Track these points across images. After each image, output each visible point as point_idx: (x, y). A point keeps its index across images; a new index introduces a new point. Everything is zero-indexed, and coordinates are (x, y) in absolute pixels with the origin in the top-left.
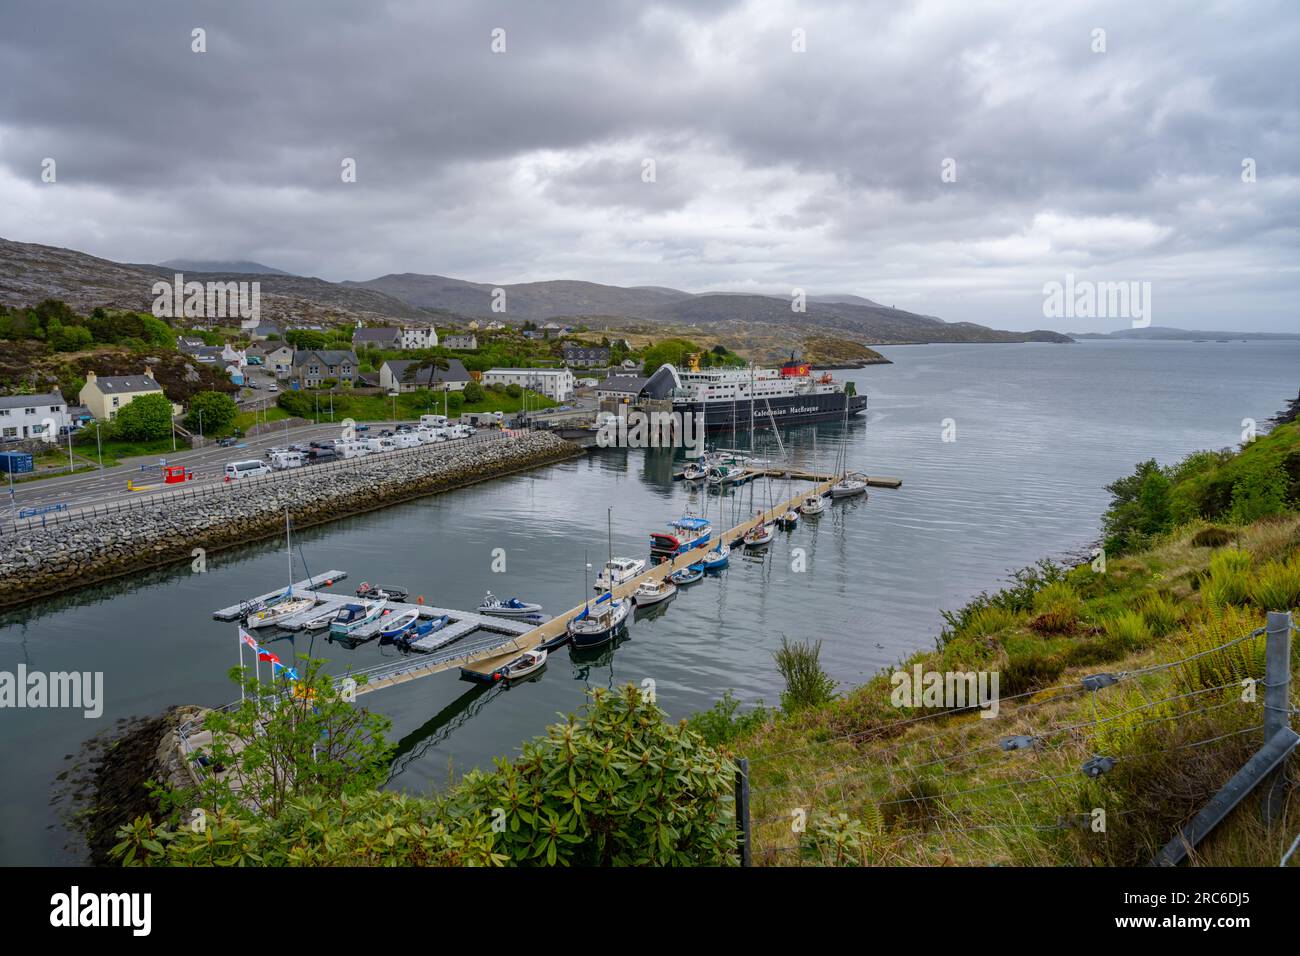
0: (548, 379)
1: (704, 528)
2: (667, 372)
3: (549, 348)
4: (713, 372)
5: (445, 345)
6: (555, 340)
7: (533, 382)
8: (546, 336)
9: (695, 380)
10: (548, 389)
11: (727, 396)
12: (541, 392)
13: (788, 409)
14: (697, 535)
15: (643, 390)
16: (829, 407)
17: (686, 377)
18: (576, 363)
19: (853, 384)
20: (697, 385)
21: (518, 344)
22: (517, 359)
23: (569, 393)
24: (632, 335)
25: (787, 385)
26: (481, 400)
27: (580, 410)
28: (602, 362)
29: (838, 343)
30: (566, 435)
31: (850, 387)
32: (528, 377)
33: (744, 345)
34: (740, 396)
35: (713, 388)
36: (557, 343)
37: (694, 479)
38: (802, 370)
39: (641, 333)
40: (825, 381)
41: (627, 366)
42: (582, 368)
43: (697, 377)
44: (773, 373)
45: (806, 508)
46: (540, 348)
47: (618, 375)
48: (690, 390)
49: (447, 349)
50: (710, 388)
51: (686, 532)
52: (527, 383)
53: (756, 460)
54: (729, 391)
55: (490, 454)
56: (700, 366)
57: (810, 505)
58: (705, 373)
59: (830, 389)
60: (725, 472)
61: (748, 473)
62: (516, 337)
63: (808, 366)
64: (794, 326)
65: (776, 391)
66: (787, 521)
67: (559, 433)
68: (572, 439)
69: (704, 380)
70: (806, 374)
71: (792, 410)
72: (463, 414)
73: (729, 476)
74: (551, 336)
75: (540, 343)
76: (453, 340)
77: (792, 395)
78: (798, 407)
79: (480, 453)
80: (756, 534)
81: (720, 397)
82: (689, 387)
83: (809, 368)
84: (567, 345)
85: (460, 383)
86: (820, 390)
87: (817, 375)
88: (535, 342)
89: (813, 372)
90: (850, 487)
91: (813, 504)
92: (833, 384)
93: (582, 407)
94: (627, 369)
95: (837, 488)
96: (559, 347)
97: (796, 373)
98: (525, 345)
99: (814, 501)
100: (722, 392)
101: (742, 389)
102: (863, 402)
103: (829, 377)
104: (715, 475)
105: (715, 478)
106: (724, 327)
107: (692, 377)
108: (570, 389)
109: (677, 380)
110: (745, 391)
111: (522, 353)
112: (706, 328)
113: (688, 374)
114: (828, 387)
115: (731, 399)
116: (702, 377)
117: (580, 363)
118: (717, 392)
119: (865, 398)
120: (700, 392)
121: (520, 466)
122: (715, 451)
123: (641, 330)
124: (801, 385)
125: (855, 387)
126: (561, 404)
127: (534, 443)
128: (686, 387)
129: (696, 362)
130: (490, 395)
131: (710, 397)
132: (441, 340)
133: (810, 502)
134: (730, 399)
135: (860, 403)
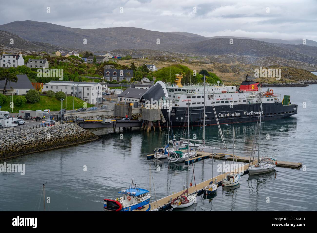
0: (86, 89)
1: (144, 195)
2: (159, 86)
3: (96, 69)
4: (190, 88)
5: (28, 65)
6: (100, 64)
7: (75, 91)
8: (95, 61)
9: (178, 92)
10: (86, 95)
11: (199, 103)
12: (80, 98)
13: (242, 113)
14: (139, 200)
15: (142, 98)
16: (271, 112)
17: (172, 90)
18: (111, 79)
19: (289, 96)
20: (179, 95)
21: (76, 66)
22: (73, 75)
23: (100, 98)
24: (159, 62)
25: (241, 97)
26: (37, 101)
27: (105, 110)
28: (128, 79)
29: (292, 70)
30: (87, 126)
31: (287, 99)
32: (73, 87)
33: (230, 70)
34: (208, 103)
35: (190, 97)
36: (101, 66)
37: (160, 159)
38: (253, 87)
39: (165, 61)
40: (268, 95)
41: (144, 82)
42: (114, 82)
43: (179, 90)
44: (232, 88)
45: (226, 182)
46: (90, 69)
47: (136, 88)
48: (175, 99)
49: (28, 68)
50: (188, 97)
51: (132, 197)
52: (72, 91)
53: (206, 147)
54: (201, 100)
55: (28, 139)
56: (182, 82)
57: (229, 180)
58: (185, 88)
59: (272, 100)
60: (180, 155)
61: (198, 155)
62: (75, 61)
63: (257, 84)
64: (270, 59)
65: (233, 100)
66: (208, 191)
67: (82, 125)
68: (90, 129)
69: (184, 92)
70: (256, 89)
71: (245, 113)
72: (20, 111)
73: (183, 157)
74: (98, 61)
75: (90, 65)
76: (34, 62)
77: (245, 103)
78: (249, 111)
79: (20, 137)
80: (181, 201)
81: (195, 103)
82: (174, 97)
83: (258, 86)
84: (108, 67)
85: (25, 90)
86: (265, 100)
87: (264, 90)
88: (87, 65)
89: (261, 88)
90: (262, 168)
91: (231, 179)
92: (274, 96)
93: (106, 108)
94: (144, 84)
95: (253, 168)
96: (102, 68)
97: (249, 89)
98: (79, 67)
99: (232, 177)
100: (196, 100)
101: (209, 99)
102: (295, 109)
103: (271, 92)
104: (174, 157)
105: (173, 159)
106: (224, 58)
107: (176, 90)
108: (101, 96)
109: (165, 91)
110: (212, 100)
111: (76, 72)
112: (212, 58)
113: (174, 88)
114: (270, 98)
115: (203, 105)
116: (183, 90)
117: (114, 79)
118: (192, 100)
119: (296, 106)
120: (181, 100)
121: (48, 147)
122: (180, 140)
123: (166, 59)
124: (251, 97)
125: (290, 99)
126: (93, 105)
127: (61, 131)
128: (172, 96)
129: (180, 80)
130: (44, 98)
131: (187, 104)
132: (26, 62)
133: (229, 178)
134: (201, 105)
135: (294, 109)
